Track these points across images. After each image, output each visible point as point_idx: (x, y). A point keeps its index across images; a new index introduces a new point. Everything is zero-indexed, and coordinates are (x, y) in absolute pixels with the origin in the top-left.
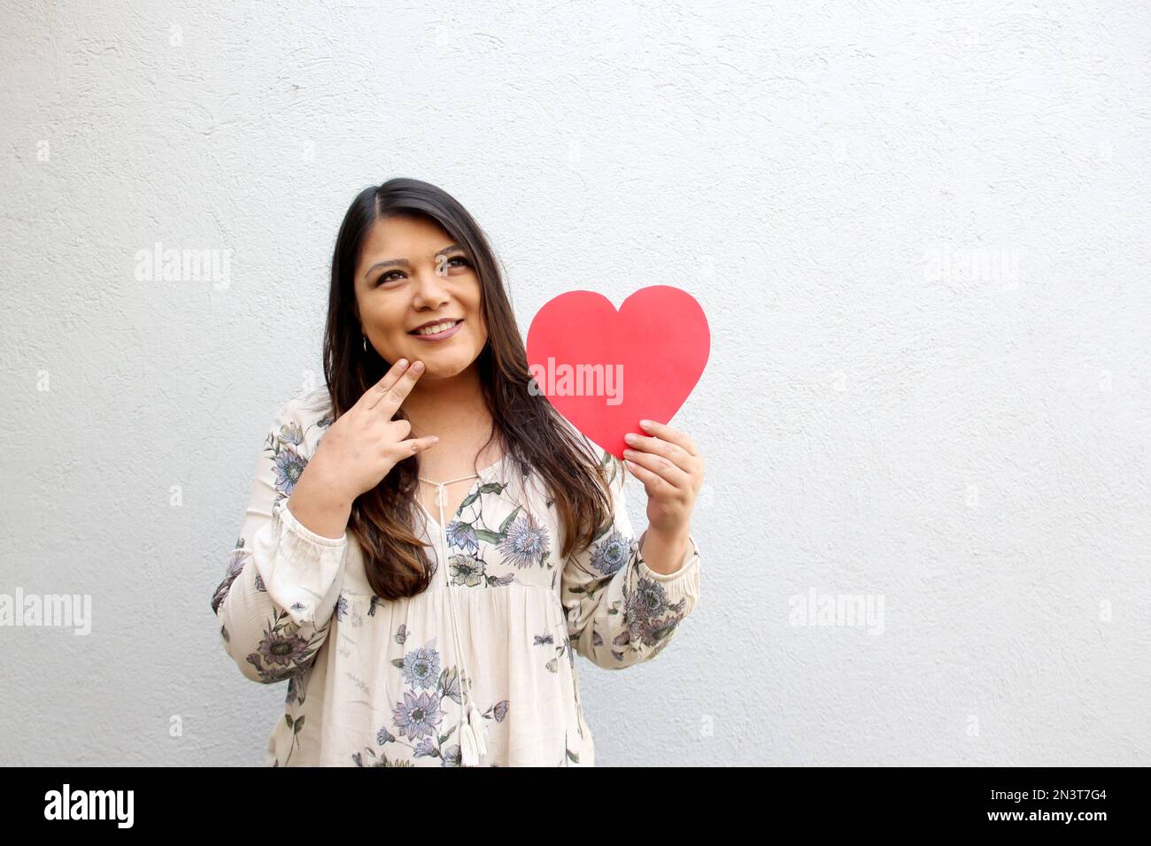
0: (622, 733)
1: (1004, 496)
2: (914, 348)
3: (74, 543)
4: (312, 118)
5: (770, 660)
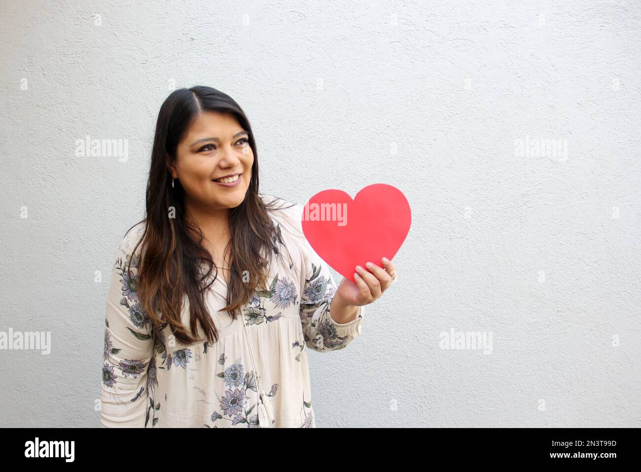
1: (577, 279)
2: (529, 194)
4: (200, 56)
5: (440, 363)
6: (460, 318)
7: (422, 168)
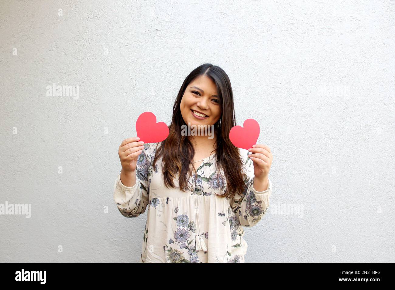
0: (261, 254)
2: (370, 125)
3: (80, 181)
4: (162, 41)
5: (314, 232)
6: (327, 204)
7: (302, 110)
